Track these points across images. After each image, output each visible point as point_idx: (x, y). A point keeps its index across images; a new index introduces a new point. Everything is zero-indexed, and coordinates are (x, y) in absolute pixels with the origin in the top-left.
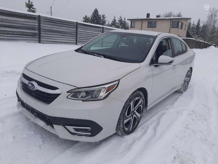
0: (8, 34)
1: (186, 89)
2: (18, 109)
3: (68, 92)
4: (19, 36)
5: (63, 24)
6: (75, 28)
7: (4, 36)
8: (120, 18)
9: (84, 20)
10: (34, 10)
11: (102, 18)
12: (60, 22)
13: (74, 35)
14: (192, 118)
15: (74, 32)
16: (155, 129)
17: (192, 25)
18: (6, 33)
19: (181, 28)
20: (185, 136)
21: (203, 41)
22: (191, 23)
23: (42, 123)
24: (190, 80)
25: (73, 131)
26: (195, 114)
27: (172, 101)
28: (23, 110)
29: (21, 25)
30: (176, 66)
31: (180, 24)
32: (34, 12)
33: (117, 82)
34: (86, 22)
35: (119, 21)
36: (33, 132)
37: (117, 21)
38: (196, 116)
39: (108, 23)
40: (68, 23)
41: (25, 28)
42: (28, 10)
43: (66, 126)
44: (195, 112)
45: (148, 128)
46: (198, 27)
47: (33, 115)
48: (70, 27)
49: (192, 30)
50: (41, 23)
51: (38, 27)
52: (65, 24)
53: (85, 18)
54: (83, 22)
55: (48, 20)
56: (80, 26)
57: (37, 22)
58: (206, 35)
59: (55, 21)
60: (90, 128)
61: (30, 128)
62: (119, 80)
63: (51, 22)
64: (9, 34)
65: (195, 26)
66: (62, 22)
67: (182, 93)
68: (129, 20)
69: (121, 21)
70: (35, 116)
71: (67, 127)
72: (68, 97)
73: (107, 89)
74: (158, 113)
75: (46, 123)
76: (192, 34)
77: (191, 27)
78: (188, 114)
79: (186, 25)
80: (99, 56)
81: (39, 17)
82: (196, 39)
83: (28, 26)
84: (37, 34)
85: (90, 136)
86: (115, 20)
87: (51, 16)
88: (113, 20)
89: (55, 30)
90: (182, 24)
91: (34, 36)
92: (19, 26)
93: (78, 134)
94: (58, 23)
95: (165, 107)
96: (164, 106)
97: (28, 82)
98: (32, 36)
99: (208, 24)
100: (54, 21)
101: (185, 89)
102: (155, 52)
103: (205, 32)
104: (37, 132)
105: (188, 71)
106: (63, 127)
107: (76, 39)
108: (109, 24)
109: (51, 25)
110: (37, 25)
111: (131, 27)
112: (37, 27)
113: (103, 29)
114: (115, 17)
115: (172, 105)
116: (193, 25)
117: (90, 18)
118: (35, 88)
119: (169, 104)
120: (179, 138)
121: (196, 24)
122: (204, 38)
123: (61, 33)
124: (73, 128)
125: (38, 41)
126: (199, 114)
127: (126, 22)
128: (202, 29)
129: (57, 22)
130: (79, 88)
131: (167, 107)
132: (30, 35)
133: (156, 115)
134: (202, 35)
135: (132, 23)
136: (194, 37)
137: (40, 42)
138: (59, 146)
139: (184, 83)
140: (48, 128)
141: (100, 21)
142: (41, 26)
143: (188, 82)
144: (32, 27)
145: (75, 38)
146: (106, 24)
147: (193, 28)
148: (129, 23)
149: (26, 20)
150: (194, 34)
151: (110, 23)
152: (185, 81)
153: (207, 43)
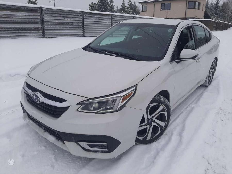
0: (8, 31)
1: (211, 83)
2: (24, 121)
3: (78, 104)
4: (21, 32)
5: (67, 14)
6: (81, 18)
7: (5, 33)
8: (130, 1)
9: (90, 8)
10: (35, 2)
11: (109, 3)
12: (64, 12)
13: (80, 25)
14: (220, 118)
15: (80, 23)
16: (180, 135)
17: (210, 4)
18: (7, 29)
19: (199, 9)
20: (215, 142)
21: (224, 22)
22: (209, 1)
23: (51, 138)
24: (214, 71)
25: (88, 148)
26: (224, 112)
27: (196, 98)
28: (30, 122)
29: (22, 20)
30: (200, 58)
31: (197, 3)
32: (34, 3)
33: (135, 88)
34: (92, 10)
35: (128, 5)
36: (43, 148)
37: (127, 5)
38: (225, 115)
39: (117, 8)
40: (73, 13)
41: (26, 23)
42: (28, 2)
43: (78, 142)
44: (224, 110)
45: (172, 134)
46: (217, 6)
47: (41, 129)
48: (76, 18)
49: (210, 9)
50: (43, 16)
51: (41, 20)
52: (69, 14)
53: (91, 5)
54: (90, 10)
55: (51, 11)
56: (87, 15)
57: (39, 14)
58: (226, 14)
59: (59, 12)
60: (107, 144)
61: (40, 142)
62: (136, 86)
63: (54, 14)
64: (10, 31)
65: (214, 5)
66: (67, 12)
67: (207, 87)
68: (140, 3)
69: (130, 4)
70: (44, 129)
71: (80, 143)
72: (78, 110)
73: (122, 98)
74: (182, 115)
75: (57, 138)
76: (211, 15)
77: (209, 7)
78: (216, 113)
79: (203, 4)
80: (111, 54)
81: (40, 9)
82: (216, 20)
83: (30, 20)
84: (40, 28)
85: (107, 152)
86: (124, 5)
87: (54, 6)
88: (122, 4)
89: (59, 22)
90: (199, 3)
91: (37, 30)
92: (20, 21)
93: (93, 151)
94: (62, 14)
95: (189, 105)
96: (187, 105)
97: (32, 92)
98: (35, 31)
99: (229, 1)
100: (57, 11)
101: (209, 83)
102: (176, 45)
103: (225, 11)
104: (48, 147)
105: (213, 62)
106: (75, 143)
107: (84, 30)
108: (118, 10)
109: (55, 16)
110: (39, 18)
111: (142, 11)
112: (39, 20)
113: (112, 17)
114: (124, 1)
115: (196, 103)
116: (212, 4)
117: (97, 3)
118: (40, 100)
119: (193, 102)
120: (209, 144)
121: (215, 3)
122: (223, 17)
123: (66, 25)
124: (87, 144)
125: (42, 36)
126: (228, 113)
127: (136, 6)
128: (222, 8)
129: (60, 13)
130: (90, 99)
131: (191, 106)
132: (33, 30)
133: (180, 116)
134: (222, 15)
135: (144, 6)
136: (212, 17)
137: (44, 37)
138: (74, 164)
139: (209, 76)
140: (59, 144)
141: (108, 6)
142: (43, 18)
143: (213, 75)
144: (35, 21)
145: (82, 29)
146: (114, 10)
147: (211, 7)
148: (140, 6)
149: (27, 14)
150: (212, 15)
151: (119, 8)
152: (209, 73)
153: (228, 23)
